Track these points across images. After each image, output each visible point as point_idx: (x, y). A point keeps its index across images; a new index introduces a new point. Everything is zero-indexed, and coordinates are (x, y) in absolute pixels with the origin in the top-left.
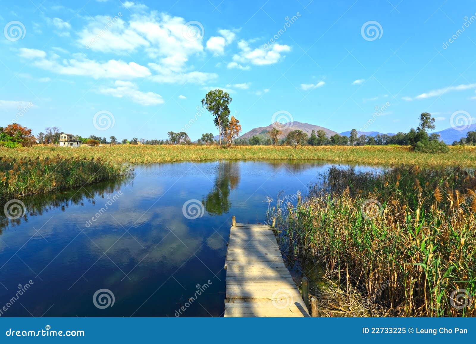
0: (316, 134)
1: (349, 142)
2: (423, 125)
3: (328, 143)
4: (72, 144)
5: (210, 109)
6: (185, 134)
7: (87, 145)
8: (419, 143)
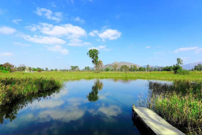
0: (133, 67)
1: (146, 70)
2: (178, 63)
3: (138, 70)
4: (30, 71)
5: (90, 57)
6: (77, 67)
7: (37, 72)
8: (177, 71)
